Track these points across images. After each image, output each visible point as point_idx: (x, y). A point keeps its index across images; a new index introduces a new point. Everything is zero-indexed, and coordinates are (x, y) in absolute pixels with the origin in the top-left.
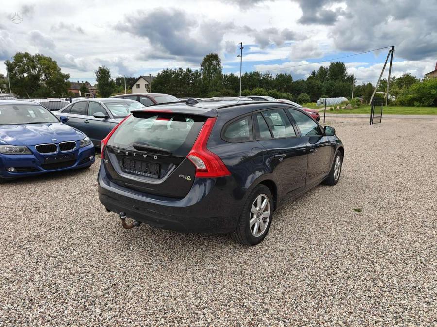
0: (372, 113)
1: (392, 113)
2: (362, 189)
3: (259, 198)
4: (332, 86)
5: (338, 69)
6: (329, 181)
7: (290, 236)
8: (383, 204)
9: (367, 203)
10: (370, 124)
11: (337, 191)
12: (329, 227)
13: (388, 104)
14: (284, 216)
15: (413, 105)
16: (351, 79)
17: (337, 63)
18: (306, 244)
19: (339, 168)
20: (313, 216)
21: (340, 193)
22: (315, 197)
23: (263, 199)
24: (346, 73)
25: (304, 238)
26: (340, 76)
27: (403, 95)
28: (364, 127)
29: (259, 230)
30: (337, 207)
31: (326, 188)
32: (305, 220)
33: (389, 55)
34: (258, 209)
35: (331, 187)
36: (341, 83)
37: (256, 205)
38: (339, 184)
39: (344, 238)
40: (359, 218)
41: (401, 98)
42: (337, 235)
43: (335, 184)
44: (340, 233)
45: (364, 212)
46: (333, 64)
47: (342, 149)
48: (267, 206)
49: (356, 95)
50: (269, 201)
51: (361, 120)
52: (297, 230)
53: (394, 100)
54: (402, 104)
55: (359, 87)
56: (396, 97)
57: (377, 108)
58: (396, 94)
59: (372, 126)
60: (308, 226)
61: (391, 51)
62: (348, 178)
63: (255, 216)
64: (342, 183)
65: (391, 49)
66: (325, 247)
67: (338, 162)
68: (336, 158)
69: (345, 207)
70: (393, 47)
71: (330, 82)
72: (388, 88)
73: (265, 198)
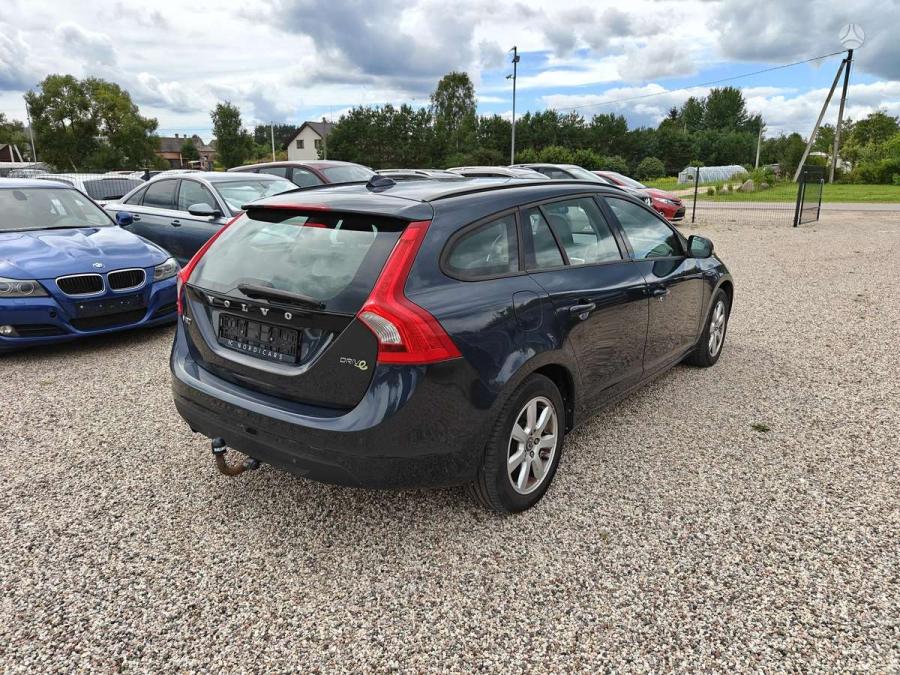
0: (800, 199)
1: (842, 200)
2: (773, 376)
3: (531, 407)
4: (713, 141)
5: (727, 104)
6: (699, 357)
7: (603, 490)
8: (819, 414)
9: (781, 410)
10: (795, 225)
11: (716, 382)
12: (693, 468)
13: (835, 179)
14: (593, 442)
15: (891, 182)
16: (756, 125)
17: (725, 91)
18: (639, 511)
19: (720, 328)
20: (657, 441)
21: (722, 384)
22: (665, 394)
23: (540, 408)
24: (745, 112)
25: (633, 496)
26: (731, 120)
27: (870, 158)
28: (781, 231)
29: (531, 476)
30: (713, 420)
31: (692, 373)
32: (639, 451)
33: (841, 69)
34: (528, 430)
35: (702, 370)
36: (732, 134)
37: (523, 423)
38: (720, 363)
39: (727, 496)
40: (763, 447)
41: (866, 166)
42: (709, 489)
43: (711, 365)
44: (718, 485)
45: (776, 432)
46: (715, 93)
47: (728, 287)
48: (550, 422)
49: (765, 161)
50: (556, 411)
51: (773, 215)
52: (620, 477)
53: (849, 169)
54: (867, 179)
55: (772, 141)
56: (853, 163)
57: (811, 189)
58: (854, 157)
59: (799, 228)
60: (646, 466)
61: (844, 61)
62: (741, 349)
63: (521, 448)
64: (725, 362)
65: (845, 55)
66: (682, 519)
67: (719, 316)
68: (714, 306)
69: (731, 419)
70: (851, 52)
71: (709, 131)
72: (836, 145)
73: (545, 406)
